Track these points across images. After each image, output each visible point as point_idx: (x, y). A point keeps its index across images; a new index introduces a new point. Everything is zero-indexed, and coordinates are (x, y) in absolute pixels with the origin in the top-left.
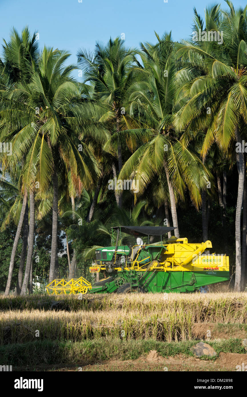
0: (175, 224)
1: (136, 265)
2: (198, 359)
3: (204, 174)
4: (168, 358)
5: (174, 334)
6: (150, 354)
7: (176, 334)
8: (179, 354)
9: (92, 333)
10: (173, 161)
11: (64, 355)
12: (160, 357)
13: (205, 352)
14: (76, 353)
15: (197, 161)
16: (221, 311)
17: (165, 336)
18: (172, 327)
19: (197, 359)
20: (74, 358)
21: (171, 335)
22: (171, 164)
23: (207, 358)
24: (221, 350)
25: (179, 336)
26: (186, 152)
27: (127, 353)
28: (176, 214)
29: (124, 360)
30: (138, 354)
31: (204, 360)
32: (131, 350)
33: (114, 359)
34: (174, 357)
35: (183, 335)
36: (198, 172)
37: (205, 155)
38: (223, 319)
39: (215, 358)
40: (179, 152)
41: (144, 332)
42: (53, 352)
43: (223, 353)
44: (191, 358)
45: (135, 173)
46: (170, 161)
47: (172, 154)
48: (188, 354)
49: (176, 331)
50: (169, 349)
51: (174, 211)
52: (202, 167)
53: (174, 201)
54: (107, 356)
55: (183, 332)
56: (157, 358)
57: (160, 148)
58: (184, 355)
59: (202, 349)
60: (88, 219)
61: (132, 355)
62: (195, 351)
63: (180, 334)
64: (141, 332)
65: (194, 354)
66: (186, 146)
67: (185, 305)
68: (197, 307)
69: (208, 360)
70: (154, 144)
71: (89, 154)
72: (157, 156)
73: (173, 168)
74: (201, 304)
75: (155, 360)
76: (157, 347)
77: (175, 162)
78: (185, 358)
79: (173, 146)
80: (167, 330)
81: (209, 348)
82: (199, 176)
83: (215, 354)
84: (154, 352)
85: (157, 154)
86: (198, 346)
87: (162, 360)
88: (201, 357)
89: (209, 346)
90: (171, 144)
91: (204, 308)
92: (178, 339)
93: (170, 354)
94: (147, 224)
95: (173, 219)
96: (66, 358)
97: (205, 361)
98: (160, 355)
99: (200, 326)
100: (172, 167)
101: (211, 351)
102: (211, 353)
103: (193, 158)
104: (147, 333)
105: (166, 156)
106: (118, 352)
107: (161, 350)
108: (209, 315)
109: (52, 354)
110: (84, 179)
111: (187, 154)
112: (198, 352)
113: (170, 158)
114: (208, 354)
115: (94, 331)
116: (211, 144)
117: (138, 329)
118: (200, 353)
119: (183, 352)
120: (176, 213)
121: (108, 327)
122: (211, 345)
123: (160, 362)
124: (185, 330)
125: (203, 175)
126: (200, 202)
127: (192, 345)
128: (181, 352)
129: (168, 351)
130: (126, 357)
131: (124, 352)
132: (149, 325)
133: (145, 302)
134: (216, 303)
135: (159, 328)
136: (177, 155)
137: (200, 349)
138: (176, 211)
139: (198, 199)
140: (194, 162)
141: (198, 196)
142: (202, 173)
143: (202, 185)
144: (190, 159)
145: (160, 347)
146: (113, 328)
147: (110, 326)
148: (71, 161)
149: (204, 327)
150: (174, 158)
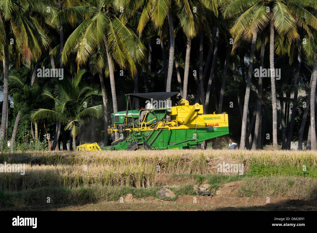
0: (113, 90)
1: (144, 125)
2: (163, 200)
3: (140, 47)
4: (140, 200)
5: (142, 182)
6: (127, 196)
7: (143, 182)
8: (148, 196)
9: (82, 181)
10: (113, 36)
11: (65, 198)
12: (134, 199)
13: (167, 195)
14: (74, 196)
15: (133, 36)
16: (173, 165)
17: (135, 183)
18: (141, 177)
19: (161, 200)
20: (72, 200)
21: (139, 183)
22: (111, 38)
23: (169, 199)
24: (178, 193)
25: (145, 184)
26: (124, 28)
27: (110, 196)
28: (114, 82)
29: (108, 201)
30: (119, 197)
31: (166, 200)
32: (113, 194)
33: (101, 200)
34: (145, 199)
35: (148, 183)
36: (134, 45)
37: (141, 31)
38: (174, 170)
39: (175, 199)
40: (117, 28)
41: (120, 181)
42: (57, 195)
43: (180, 195)
44: (157, 199)
45: (79, 46)
46: (110, 35)
47: (111, 29)
48: (155, 196)
49: (144, 180)
50: (141, 193)
51: (112, 79)
52: (137, 41)
53: (112, 71)
54: (96, 199)
55: (148, 180)
56: (133, 200)
57: (101, 23)
58: (152, 197)
59: (165, 193)
60: (30, 84)
61: (114, 198)
62: (160, 194)
63: (146, 181)
64: (118, 181)
65: (159, 196)
66: (125, 24)
67: (144, 160)
68: (154, 161)
69: (170, 200)
70: (96, 21)
71: (37, 28)
72: (98, 31)
73: (112, 42)
74: (157, 159)
75: (131, 201)
76: (132, 192)
77: (115, 36)
78: (153, 199)
79: (112, 22)
80: (137, 179)
81: (170, 192)
82: (135, 49)
83: (175, 196)
84: (130, 195)
85: (99, 29)
86: (162, 191)
87: (136, 201)
88: (164, 199)
89: (169, 190)
90: (110, 20)
91: (159, 162)
92: (145, 186)
93: (142, 196)
94: (87, 90)
95: (111, 86)
96: (67, 200)
97: (168, 202)
98: (135, 197)
99: (158, 176)
100: (112, 40)
101: (172, 194)
102: (172, 195)
103: (130, 33)
104: (122, 181)
105: (106, 31)
106: (104, 195)
107: (135, 194)
108: (163, 167)
109: (56, 196)
110: (33, 50)
111: (125, 30)
112: (162, 195)
113: (110, 33)
114: (169, 197)
115: (83, 180)
116: (146, 22)
117: (115, 178)
118: (164, 196)
119: (151, 195)
120: (114, 80)
121: (94, 177)
122: (171, 189)
123: (135, 202)
124: (149, 179)
125: (138, 48)
126: (135, 72)
127: (157, 190)
128: (149, 195)
129: (140, 194)
130: (110, 199)
131: (108, 195)
132: (123, 175)
133: (112, 158)
134: (168, 158)
135: (131, 177)
136: (116, 30)
137: (164, 192)
138: (114, 79)
139: (133, 69)
140: (131, 37)
141: (133, 67)
142: (137, 47)
143: (137, 57)
144: (127, 34)
145: (134, 191)
146: (97, 178)
147: (95, 176)
148: (22, 34)
149: (161, 177)
150: (113, 32)
